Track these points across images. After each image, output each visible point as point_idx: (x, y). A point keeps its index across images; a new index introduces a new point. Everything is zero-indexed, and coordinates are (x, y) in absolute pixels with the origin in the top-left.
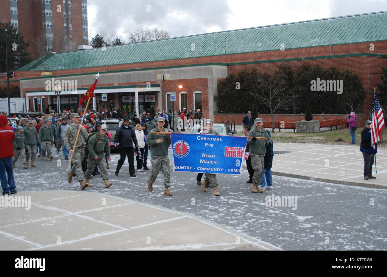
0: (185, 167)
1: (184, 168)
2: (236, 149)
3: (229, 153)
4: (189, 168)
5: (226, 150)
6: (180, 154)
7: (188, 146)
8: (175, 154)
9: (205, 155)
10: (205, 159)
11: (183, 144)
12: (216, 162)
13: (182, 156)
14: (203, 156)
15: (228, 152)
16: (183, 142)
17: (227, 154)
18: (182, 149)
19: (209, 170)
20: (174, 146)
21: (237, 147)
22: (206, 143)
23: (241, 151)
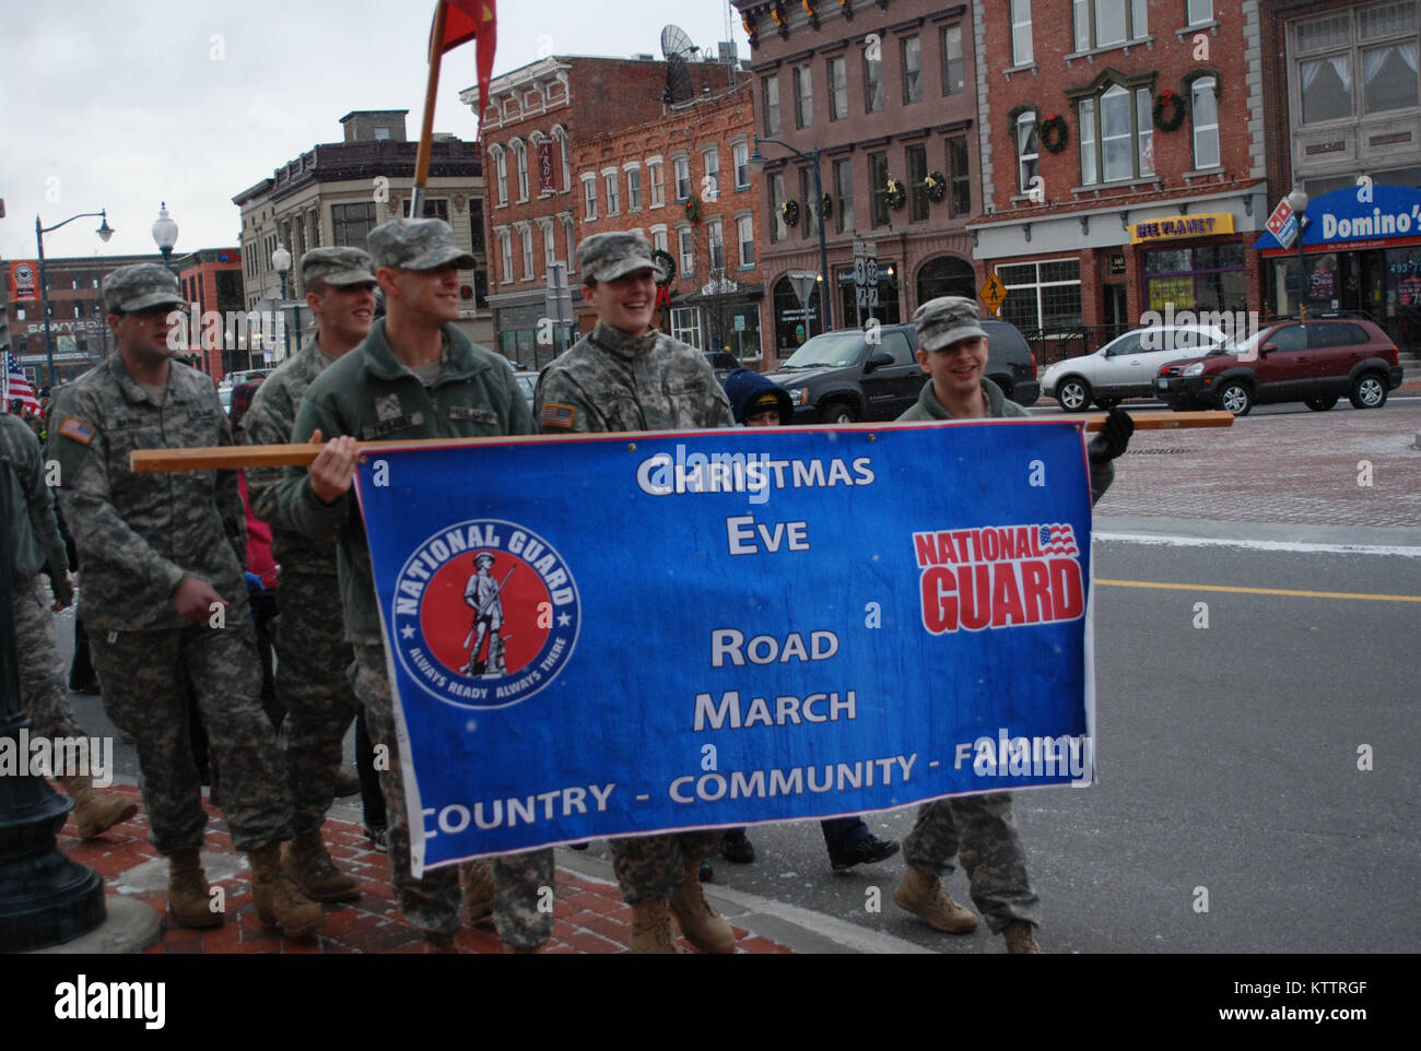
0: (548, 797)
1: (540, 806)
2: (1006, 544)
3: (956, 593)
4: (590, 800)
5: (929, 566)
6: (480, 668)
7: (558, 578)
8: (430, 672)
9: (743, 649)
10: (748, 680)
11: (503, 562)
12: (851, 705)
13: (500, 693)
14: (718, 661)
15: (948, 586)
16: (504, 534)
17: (945, 601)
18: (494, 611)
19: (786, 790)
20: (406, 586)
21: (1015, 528)
22: (733, 523)
23: (1046, 560)
